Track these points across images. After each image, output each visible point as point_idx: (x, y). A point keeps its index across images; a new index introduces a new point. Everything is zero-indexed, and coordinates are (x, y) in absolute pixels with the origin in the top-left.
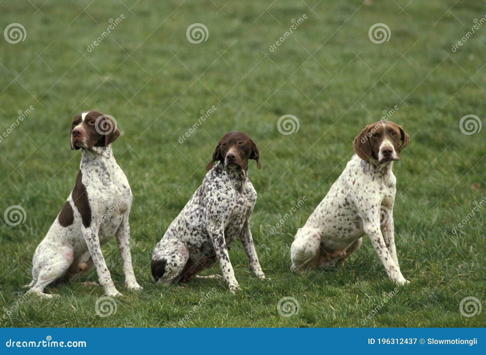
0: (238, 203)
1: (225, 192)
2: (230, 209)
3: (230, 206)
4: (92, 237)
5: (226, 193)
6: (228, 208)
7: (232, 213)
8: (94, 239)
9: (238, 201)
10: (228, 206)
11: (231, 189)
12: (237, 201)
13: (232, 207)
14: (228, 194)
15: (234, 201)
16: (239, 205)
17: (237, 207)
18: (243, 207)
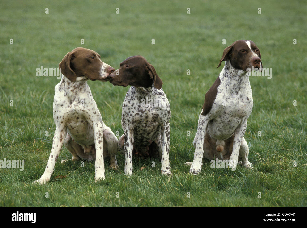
0: (139, 111)
1: (129, 100)
2: (131, 115)
3: (131, 113)
4: (202, 122)
5: (129, 102)
6: (129, 114)
7: (133, 119)
8: (202, 124)
9: (140, 109)
10: (130, 112)
11: (134, 99)
12: (138, 109)
13: (134, 114)
14: (130, 103)
15: (135, 109)
16: (140, 113)
17: (138, 114)
18: (144, 114)
